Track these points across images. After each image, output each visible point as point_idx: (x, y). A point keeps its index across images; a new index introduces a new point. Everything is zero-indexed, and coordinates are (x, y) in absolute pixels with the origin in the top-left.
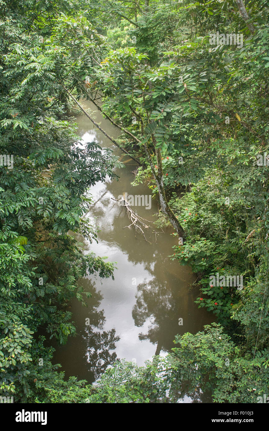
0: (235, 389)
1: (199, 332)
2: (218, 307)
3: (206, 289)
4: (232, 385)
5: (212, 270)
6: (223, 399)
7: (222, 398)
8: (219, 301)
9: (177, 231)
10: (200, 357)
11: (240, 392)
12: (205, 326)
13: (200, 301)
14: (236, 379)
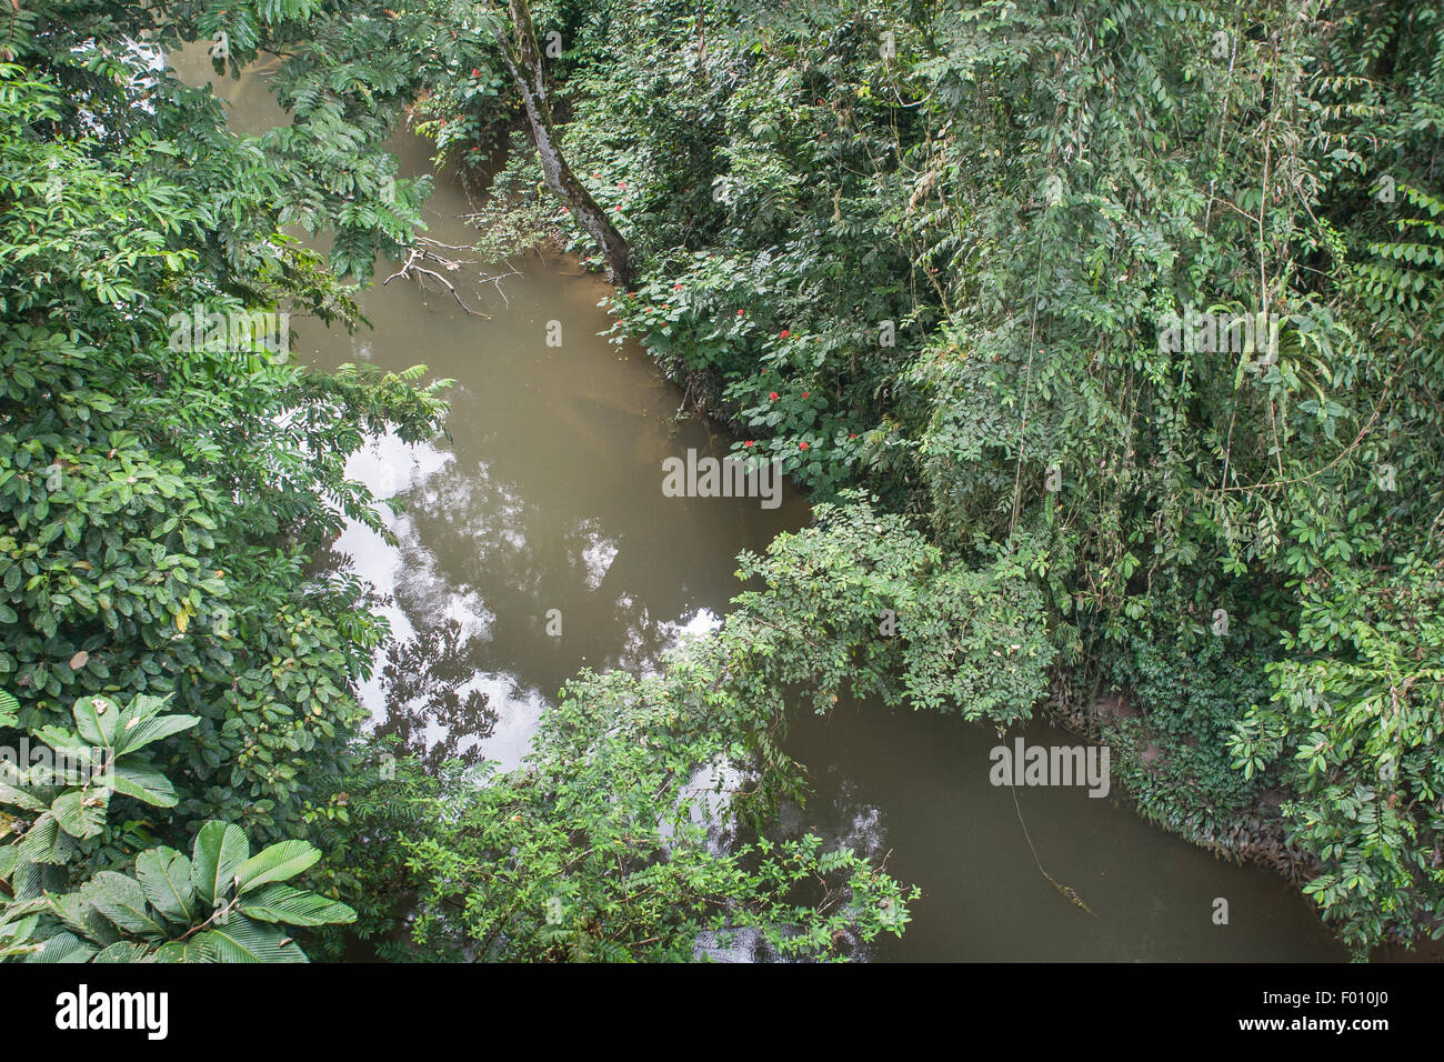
0: (959, 659)
1: (802, 530)
2: (811, 457)
3: (758, 410)
4: (951, 652)
5: (764, 346)
6: (940, 696)
7: (934, 692)
8: (808, 437)
9: (604, 246)
10: (838, 595)
11: (978, 666)
12: (816, 509)
13: (746, 450)
14: (954, 633)
